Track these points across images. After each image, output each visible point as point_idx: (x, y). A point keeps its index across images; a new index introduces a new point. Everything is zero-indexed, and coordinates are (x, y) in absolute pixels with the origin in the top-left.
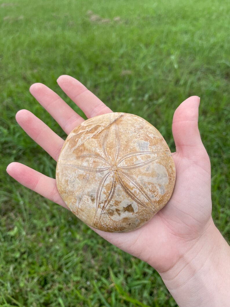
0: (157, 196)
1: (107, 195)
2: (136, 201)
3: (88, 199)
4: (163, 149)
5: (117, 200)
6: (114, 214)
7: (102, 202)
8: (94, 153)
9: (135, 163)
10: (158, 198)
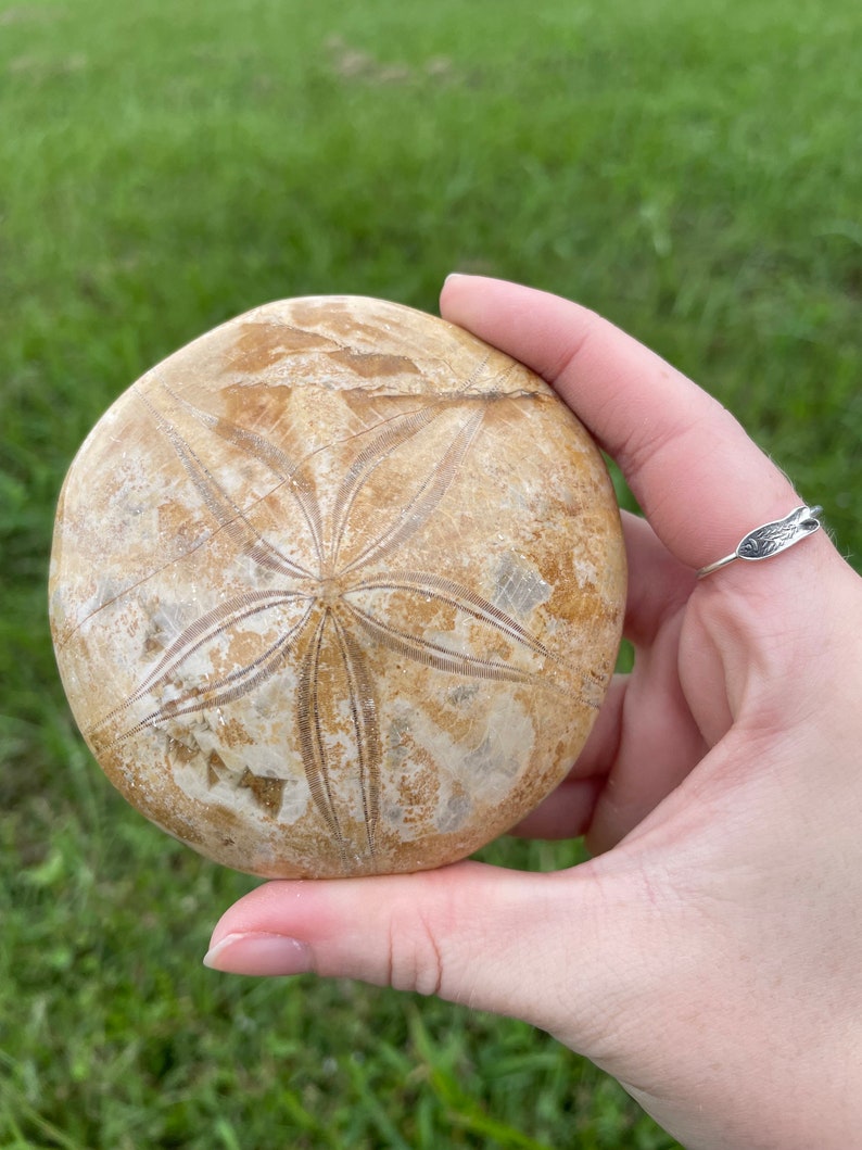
0: (412, 825)
1: (218, 673)
2: (314, 785)
3: (136, 624)
4: (585, 659)
5: (243, 722)
6: (194, 760)
7: (181, 683)
8: (298, 463)
9: (426, 636)
10: (413, 833)
